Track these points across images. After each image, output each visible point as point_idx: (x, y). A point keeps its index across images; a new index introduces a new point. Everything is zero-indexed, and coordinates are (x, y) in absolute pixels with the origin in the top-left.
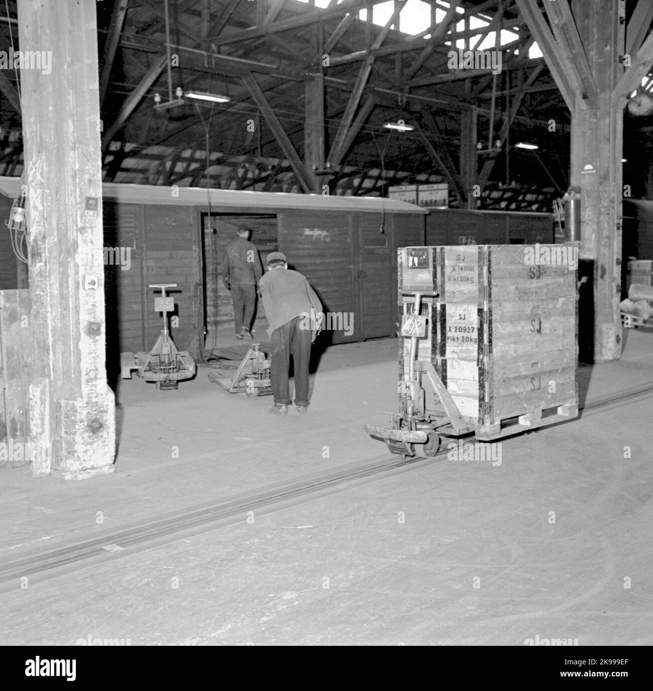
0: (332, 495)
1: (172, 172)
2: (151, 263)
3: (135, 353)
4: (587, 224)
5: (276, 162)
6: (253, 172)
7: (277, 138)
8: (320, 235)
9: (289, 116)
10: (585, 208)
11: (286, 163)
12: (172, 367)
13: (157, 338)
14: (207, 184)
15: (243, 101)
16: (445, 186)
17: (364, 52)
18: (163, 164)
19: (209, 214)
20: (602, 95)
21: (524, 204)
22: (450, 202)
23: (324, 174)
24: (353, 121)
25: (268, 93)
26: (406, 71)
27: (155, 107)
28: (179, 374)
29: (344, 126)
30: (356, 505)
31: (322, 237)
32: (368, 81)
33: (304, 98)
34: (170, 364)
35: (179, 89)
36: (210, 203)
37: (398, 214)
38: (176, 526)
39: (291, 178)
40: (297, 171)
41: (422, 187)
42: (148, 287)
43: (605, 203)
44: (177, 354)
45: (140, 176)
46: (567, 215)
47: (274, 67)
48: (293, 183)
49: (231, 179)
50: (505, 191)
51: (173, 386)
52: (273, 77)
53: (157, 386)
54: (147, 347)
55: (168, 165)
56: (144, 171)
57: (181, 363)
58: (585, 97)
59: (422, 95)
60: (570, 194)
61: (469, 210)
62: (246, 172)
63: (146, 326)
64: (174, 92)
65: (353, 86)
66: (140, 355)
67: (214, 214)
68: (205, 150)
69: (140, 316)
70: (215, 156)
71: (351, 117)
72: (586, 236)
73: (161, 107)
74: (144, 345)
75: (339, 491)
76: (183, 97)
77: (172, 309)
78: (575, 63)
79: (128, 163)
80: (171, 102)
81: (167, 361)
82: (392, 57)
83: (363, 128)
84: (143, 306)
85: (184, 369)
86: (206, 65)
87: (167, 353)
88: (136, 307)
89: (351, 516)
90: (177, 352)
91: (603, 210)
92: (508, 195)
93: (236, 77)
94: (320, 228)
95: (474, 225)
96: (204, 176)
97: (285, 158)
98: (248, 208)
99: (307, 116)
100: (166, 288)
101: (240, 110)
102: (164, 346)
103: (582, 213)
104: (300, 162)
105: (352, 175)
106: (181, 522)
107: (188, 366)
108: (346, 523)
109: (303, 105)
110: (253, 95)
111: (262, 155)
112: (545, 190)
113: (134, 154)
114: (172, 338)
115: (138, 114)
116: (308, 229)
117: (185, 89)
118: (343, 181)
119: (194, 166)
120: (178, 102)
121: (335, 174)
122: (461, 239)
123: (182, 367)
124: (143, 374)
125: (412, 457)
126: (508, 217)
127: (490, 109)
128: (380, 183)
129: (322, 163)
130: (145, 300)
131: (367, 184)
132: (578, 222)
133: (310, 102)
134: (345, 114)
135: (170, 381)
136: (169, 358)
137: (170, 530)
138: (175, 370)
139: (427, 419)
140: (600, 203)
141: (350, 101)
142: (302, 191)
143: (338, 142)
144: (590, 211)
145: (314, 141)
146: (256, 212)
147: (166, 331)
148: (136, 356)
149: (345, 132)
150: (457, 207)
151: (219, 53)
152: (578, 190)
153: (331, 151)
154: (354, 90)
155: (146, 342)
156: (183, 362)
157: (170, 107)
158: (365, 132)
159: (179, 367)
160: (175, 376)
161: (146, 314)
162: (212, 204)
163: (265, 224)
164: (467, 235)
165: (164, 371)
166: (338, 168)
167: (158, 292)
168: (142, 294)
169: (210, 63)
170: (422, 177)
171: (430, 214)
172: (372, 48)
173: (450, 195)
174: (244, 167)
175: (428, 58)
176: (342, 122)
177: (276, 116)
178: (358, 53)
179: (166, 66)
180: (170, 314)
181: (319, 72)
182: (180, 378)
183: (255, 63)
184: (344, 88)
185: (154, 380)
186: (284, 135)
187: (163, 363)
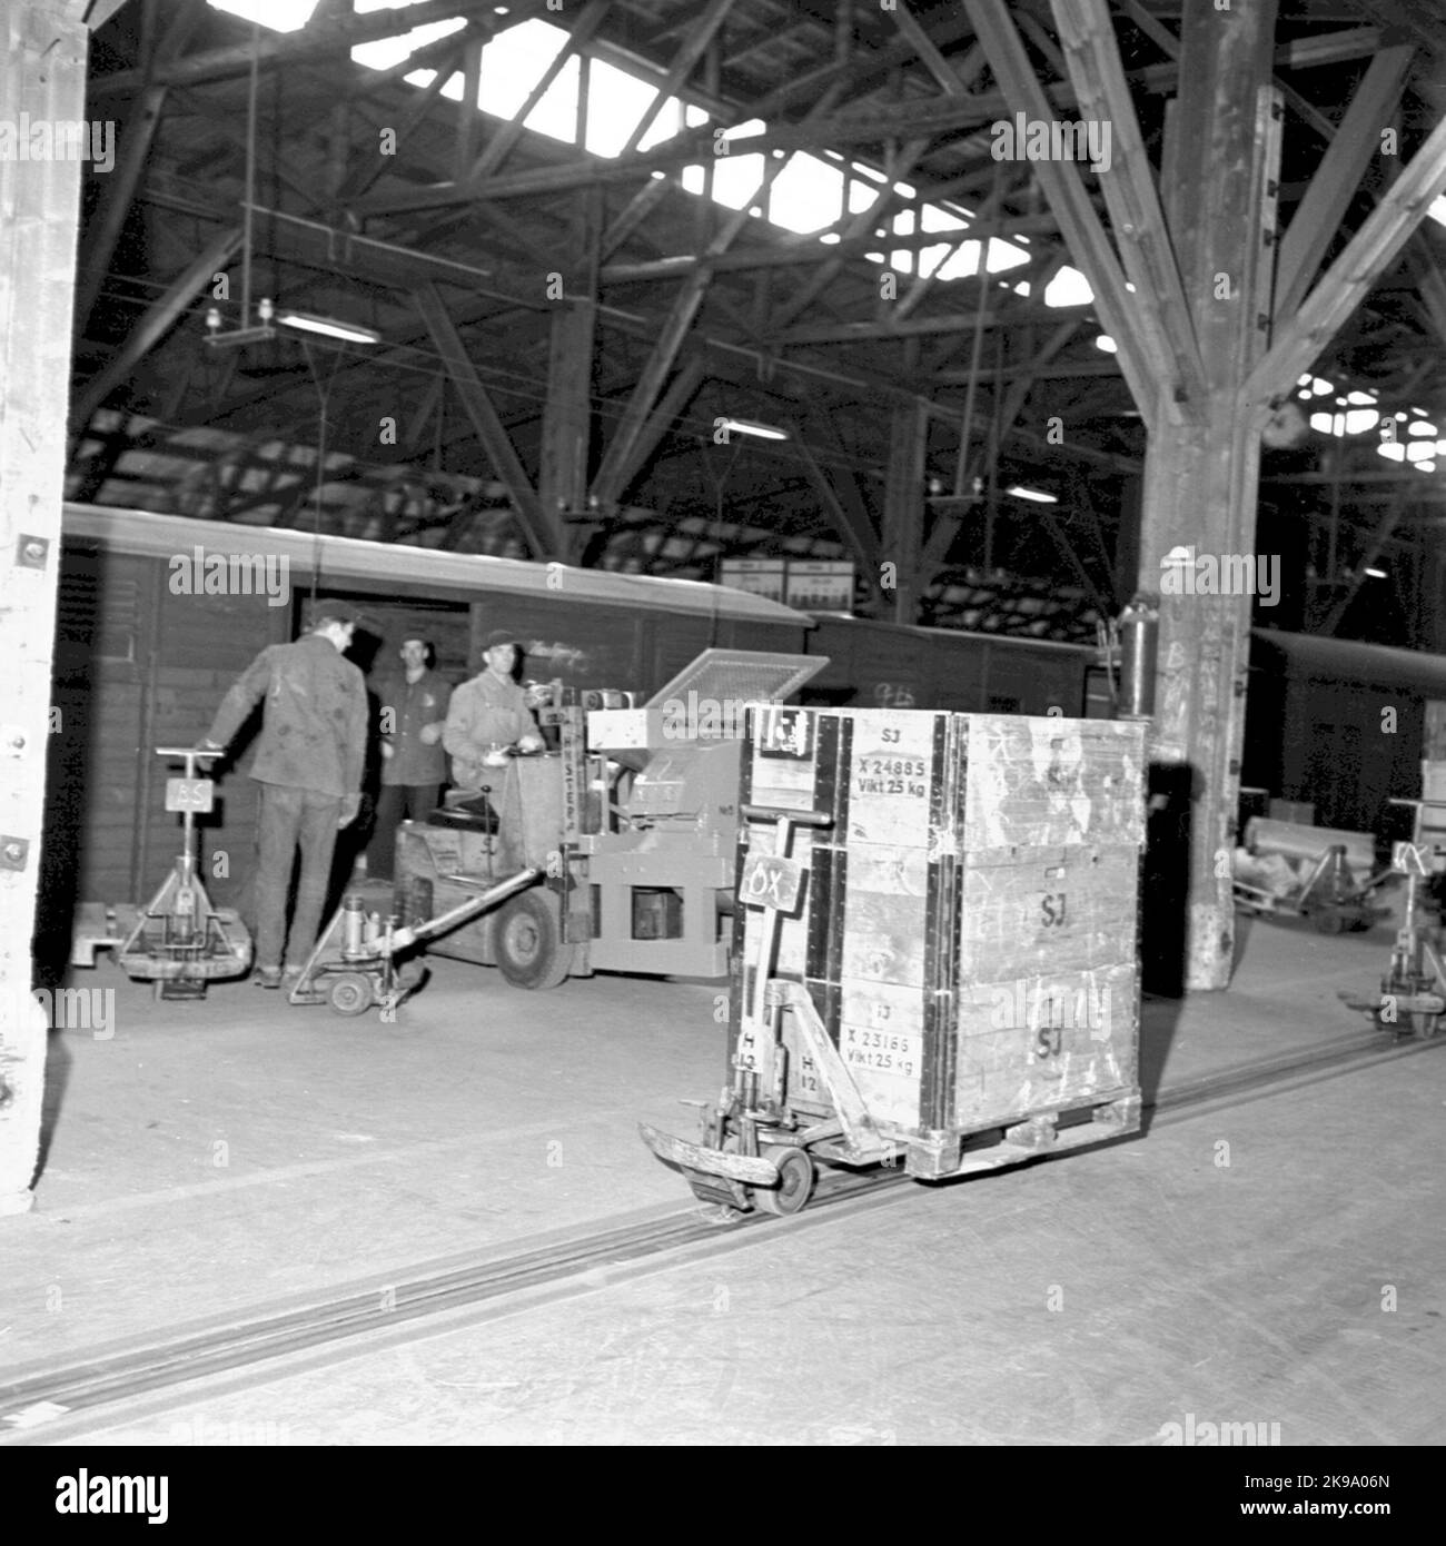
0: (569, 1299)
1: (233, 490)
2: (167, 697)
3: (110, 905)
4: (1171, 678)
5: (473, 484)
6: (421, 504)
7: (481, 431)
8: (566, 659)
9: (510, 384)
10: (1169, 642)
11: (496, 490)
12: (194, 946)
13: (167, 874)
14: (313, 521)
15: (411, 343)
16: (848, 567)
17: (689, 259)
18: (215, 472)
19: (313, 594)
20: (1218, 397)
21: (1014, 620)
22: (857, 601)
23: (583, 521)
24: (656, 405)
25: (466, 331)
26: (779, 309)
27: (206, 338)
28: (211, 964)
29: (635, 417)
30: (625, 1330)
31: (570, 663)
32: (694, 323)
33: (548, 348)
34: (190, 939)
35: (266, 302)
36: (319, 567)
37: (745, 622)
38: (176, 1368)
39: (506, 522)
40: (519, 509)
41: (796, 566)
42: (154, 753)
43: (1212, 635)
44: (210, 918)
45: (160, 493)
46: (1127, 656)
47: (485, 273)
48: (508, 535)
49: (369, 514)
50: (976, 588)
51: (193, 991)
52: (481, 296)
53: (154, 992)
54: (138, 895)
55: (227, 472)
56: (167, 482)
57: (217, 937)
58: (1180, 396)
59: (810, 363)
60: (1135, 608)
61: (898, 624)
62: (403, 504)
63: (142, 843)
64: (254, 310)
65: (659, 330)
66: (120, 911)
67: (323, 594)
68: (314, 445)
69: (128, 817)
70: (335, 461)
71: (651, 398)
72: (1166, 706)
73: (219, 341)
74: (133, 888)
75: (584, 1288)
76: (273, 322)
77: (207, 808)
78: (1164, 323)
79: (133, 461)
80: (245, 331)
81: (184, 931)
82: (750, 276)
83: (676, 424)
84: (139, 794)
85: (225, 953)
86: (332, 257)
87: (186, 911)
88: (122, 796)
89: (611, 1358)
90: (211, 913)
91: (1207, 649)
92: (982, 596)
93: (399, 290)
94: (569, 641)
95: (911, 659)
96: (307, 505)
97: (495, 478)
98: (405, 585)
99: (550, 386)
100: (196, 759)
101: (402, 361)
102: (181, 896)
103: (1161, 653)
104: (529, 490)
105: (641, 527)
106: (186, 1357)
107: (234, 945)
108: (599, 1378)
109: (544, 364)
110: (432, 331)
111: (443, 469)
112: (1064, 592)
113: (148, 442)
114: (202, 878)
115: (166, 354)
116: (539, 644)
117: (279, 305)
118: (620, 539)
119: (285, 480)
120: (260, 333)
121: (607, 521)
122: (882, 690)
123: (219, 947)
124: (123, 958)
125: (746, 1211)
126: (987, 649)
127: (962, 407)
128: (705, 550)
129: (578, 496)
130: (146, 781)
131: (675, 549)
132: (1151, 673)
133: (560, 357)
134: (637, 391)
135: (189, 979)
136: (190, 927)
137: (161, 1376)
138: (202, 954)
139: (788, 1121)
140: (1201, 633)
141: (651, 363)
142: (528, 555)
143: (617, 452)
144: (1178, 649)
145: (565, 443)
146: (422, 594)
147: (187, 860)
148: (111, 913)
149: (635, 431)
150: (870, 616)
151: (363, 233)
152: (1154, 602)
153: (601, 471)
154: (662, 341)
155: (139, 881)
156: (223, 937)
157: (242, 341)
158: (680, 433)
159: (213, 948)
160: (201, 969)
161: (144, 812)
162: (323, 571)
163: (440, 623)
164: (895, 681)
165: (176, 955)
166: (612, 511)
167: (177, 767)
168: (140, 767)
169: (340, 253)
170: (798, 544)
171: (817, 629)
172: (708, 253)
173: (857, 588)
174: (400, 491)
175: (828, 285)
176: (630, 406)
177: (483, 380)
178: (675, 260)
179: (240, 252)
180: (201, 820)
181: (586, 294)
182: (212, 975)
183: (443, 261)
184: (641, 333)
185: (150, 975)
186: (496, 424)
187: (174, 935)
